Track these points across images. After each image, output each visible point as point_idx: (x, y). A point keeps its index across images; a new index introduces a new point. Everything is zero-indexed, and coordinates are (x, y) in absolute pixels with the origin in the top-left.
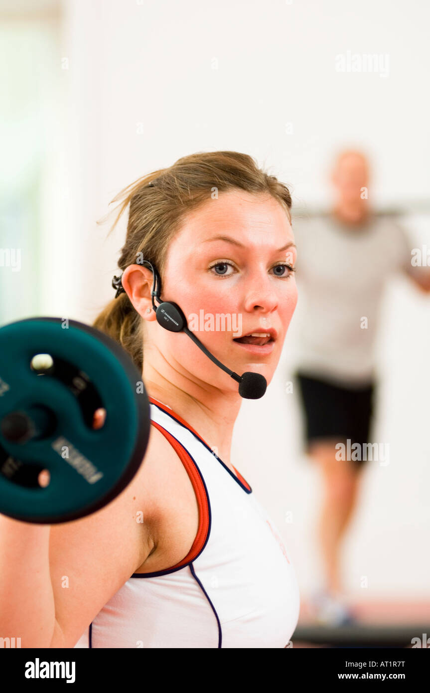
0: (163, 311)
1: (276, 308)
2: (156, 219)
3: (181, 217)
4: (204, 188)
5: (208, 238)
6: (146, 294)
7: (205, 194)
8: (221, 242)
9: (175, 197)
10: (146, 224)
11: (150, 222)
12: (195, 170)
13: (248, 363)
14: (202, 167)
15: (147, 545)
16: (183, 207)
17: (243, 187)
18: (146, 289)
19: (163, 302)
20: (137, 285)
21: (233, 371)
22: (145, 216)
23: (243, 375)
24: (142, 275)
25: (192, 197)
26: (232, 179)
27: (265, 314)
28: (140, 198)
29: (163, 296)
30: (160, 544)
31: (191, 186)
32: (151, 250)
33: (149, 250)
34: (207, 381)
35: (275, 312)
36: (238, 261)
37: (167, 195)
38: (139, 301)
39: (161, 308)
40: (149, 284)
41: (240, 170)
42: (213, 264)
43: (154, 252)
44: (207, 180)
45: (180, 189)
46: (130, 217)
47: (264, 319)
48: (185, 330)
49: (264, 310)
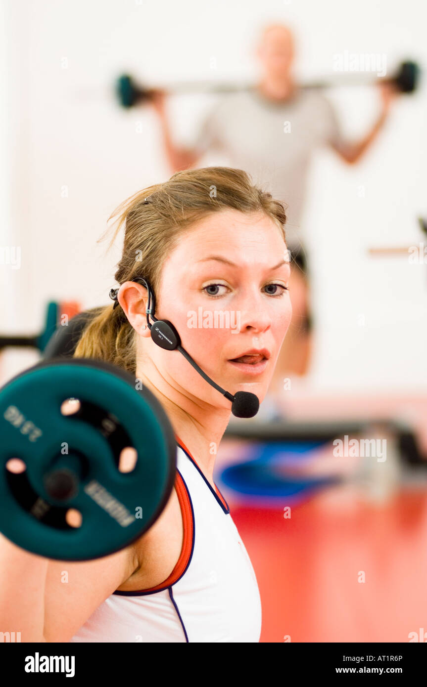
0: (157, 329)
1: (268, 328)
2: (150, 238)
3: (175, 237)
4: (198, 208)
5: (201, 259)
6: (142, 310)
7: (198, 215)
8: (213, 262)
9: (168, 216)
10: (141, 242)
11: (145, 240)
12: (189, 189)
13: (240, 382)
14: (196, 186)
15: (132, 564)
16: (177, 227)
17: (235, 207)
18: (141, 306)
19: (157, 320)
20: (132, 301)
21: (226, 390)
22: (140, 234)
23: (236, 394)
24: (138, 292)
25: (185, 217)
26: (226, 199)
27: (257, 334)
28: (135, 215)
29: (157, 314)
30: (144, 564)
31: (184, 205)
32: (146, 268)
33: (144, 268)
34: (200, 398)
35: (269, 331)
36: (232, 281)
37: (162, 213)
38: (134, 317)
39: (155, 326)
40: (144, 300)
41: (234, 190)
42: (205, 285)
43: (149, 271)
44: (201, 200)
45: (174, 208)
46: (126, 233)
47: (257, 339)
48: (179, 349)
49: (256, 331)
